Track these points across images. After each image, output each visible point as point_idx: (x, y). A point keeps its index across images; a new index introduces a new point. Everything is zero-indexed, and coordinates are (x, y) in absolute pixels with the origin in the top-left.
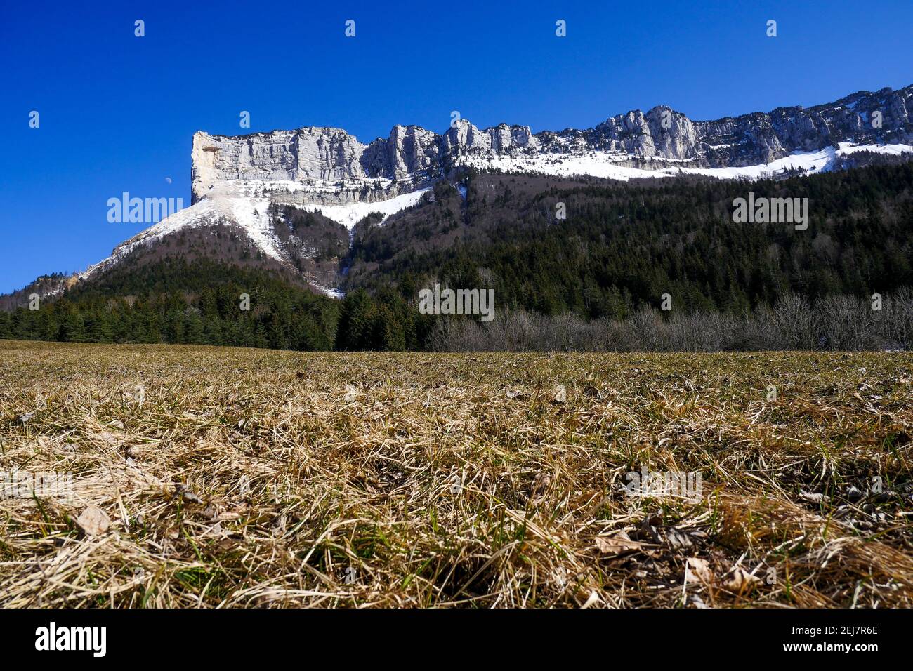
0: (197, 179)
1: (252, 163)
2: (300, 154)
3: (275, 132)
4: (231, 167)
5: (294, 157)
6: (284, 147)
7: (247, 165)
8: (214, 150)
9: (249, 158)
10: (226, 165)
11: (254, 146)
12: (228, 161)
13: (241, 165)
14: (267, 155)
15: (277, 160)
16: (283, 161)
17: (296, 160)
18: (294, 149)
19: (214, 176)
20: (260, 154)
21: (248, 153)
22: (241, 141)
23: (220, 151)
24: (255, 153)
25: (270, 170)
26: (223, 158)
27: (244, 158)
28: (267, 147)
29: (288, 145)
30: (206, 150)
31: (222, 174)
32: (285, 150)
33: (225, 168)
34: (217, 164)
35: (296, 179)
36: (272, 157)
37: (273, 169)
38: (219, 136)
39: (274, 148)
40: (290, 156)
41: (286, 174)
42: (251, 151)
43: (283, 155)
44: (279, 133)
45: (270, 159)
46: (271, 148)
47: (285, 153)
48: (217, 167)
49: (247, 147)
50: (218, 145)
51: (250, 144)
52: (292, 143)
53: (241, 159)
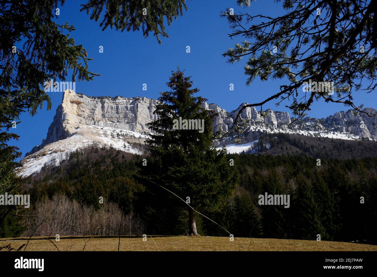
0: (66, 121)
1: (103, 116)
2: (138, 113)
3: (119, 97)
4: (89, 117)
5: (134, 115)
6: (127, 107)
7: (100, 117)
8: (78, 103)
9: (101, 112)
10: (86, 115)
11: (106, 105)
12: (87, 112)
13: (96, 116)
14: (114, 112)
15: (121, 116)
16: (126, 116)
17: (136, 117)
18: (134, 110)
19: (78, 121)
20: (109, 110)
21: (101, 108)
22: (96, 100)
23: (82, 104)
24: (106, 109)
25: (116, 122)
26: (84, 110)
27: (98, 111)
28: (114, 106)
29: (129, 106)
30: (72, 102)
31: (84, 121)
32: (127, 110)
33: (86, 117)
34: (80, 113)
35: (135, 130)
36: (117, 113)
37: (118, 122)
38: (81, 94)
39: (120, 108)
40: (130, 115)
41: (127, 126)
42: (103, 107)
43: (126, 113)
44: (121, 99)
45: (116, 115)
46: (117, 108)
47: (127, 111)
48: (79, 115)
49: (100, 105)
50: (81, 100)
51: (103, 103)
52: (132, 106)
53: (97, 112)
